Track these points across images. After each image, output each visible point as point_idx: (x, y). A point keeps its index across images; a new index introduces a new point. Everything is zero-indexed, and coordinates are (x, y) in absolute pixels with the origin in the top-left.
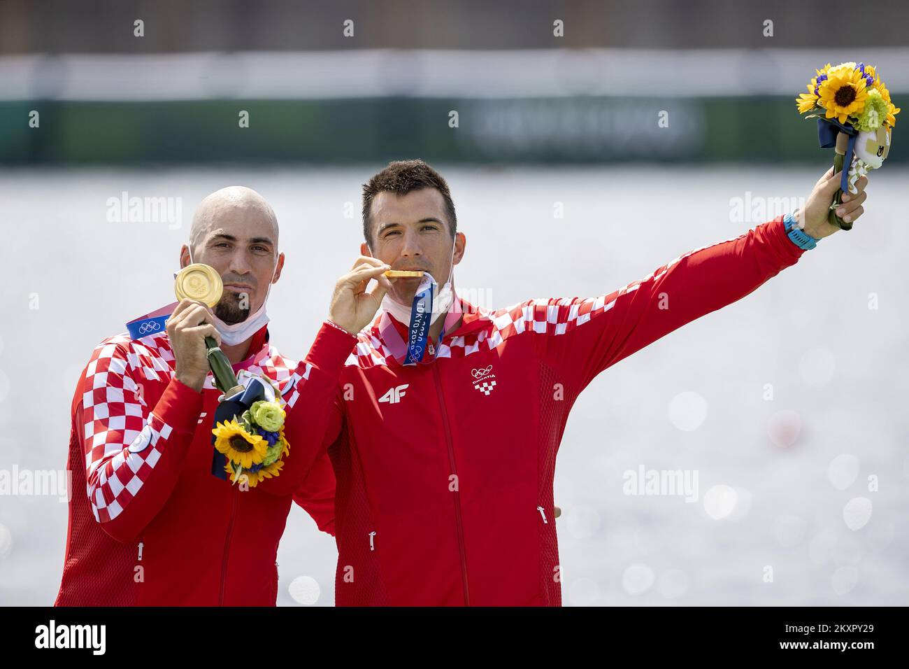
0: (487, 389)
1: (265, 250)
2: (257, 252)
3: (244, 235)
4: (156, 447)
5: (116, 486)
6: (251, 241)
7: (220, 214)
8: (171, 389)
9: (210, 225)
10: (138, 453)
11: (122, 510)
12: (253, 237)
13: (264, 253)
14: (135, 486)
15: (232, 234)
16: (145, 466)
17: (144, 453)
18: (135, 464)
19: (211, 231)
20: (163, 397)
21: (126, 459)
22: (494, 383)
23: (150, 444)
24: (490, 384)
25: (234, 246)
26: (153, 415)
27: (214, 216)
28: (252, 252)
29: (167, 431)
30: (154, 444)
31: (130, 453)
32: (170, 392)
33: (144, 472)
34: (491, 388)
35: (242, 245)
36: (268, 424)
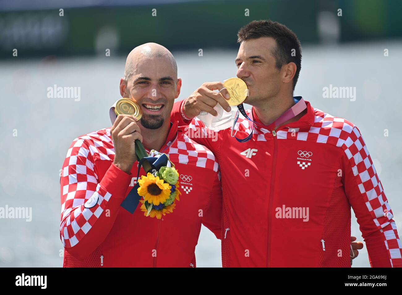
0: (304, 166)
1: (169, 83)
2: (165, 85)
3: (155, 77)
4: (101, 206)
5: (76, 228)
6: (160, 80)
7: (140, 64)
8: (111, 170)
9: (135, 70)
10: (89, 208)
11: (78, 242)
12: (161, 77)
13: (168, 85)
14: (87, 228)
15: (148, 76)
16: (93, 216)
17: (93, 209)
18: (87, 215)
19: (136, 74)
20: (106, 175)
21: (82, 211)
22: (309, 164)
23: (97, 203)
24: (306, 164)
25: (150, 83)
26: (100, 186)
27: (137, 65)
28: (161, 86)
29: (108, 196)
30: (99, 204)
31: (85, 208)
32: (111, 173)
33: (93, 220)
34: (306, 166)
35: (154, 82)
36: (170, 180)
